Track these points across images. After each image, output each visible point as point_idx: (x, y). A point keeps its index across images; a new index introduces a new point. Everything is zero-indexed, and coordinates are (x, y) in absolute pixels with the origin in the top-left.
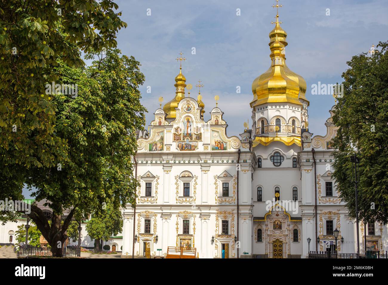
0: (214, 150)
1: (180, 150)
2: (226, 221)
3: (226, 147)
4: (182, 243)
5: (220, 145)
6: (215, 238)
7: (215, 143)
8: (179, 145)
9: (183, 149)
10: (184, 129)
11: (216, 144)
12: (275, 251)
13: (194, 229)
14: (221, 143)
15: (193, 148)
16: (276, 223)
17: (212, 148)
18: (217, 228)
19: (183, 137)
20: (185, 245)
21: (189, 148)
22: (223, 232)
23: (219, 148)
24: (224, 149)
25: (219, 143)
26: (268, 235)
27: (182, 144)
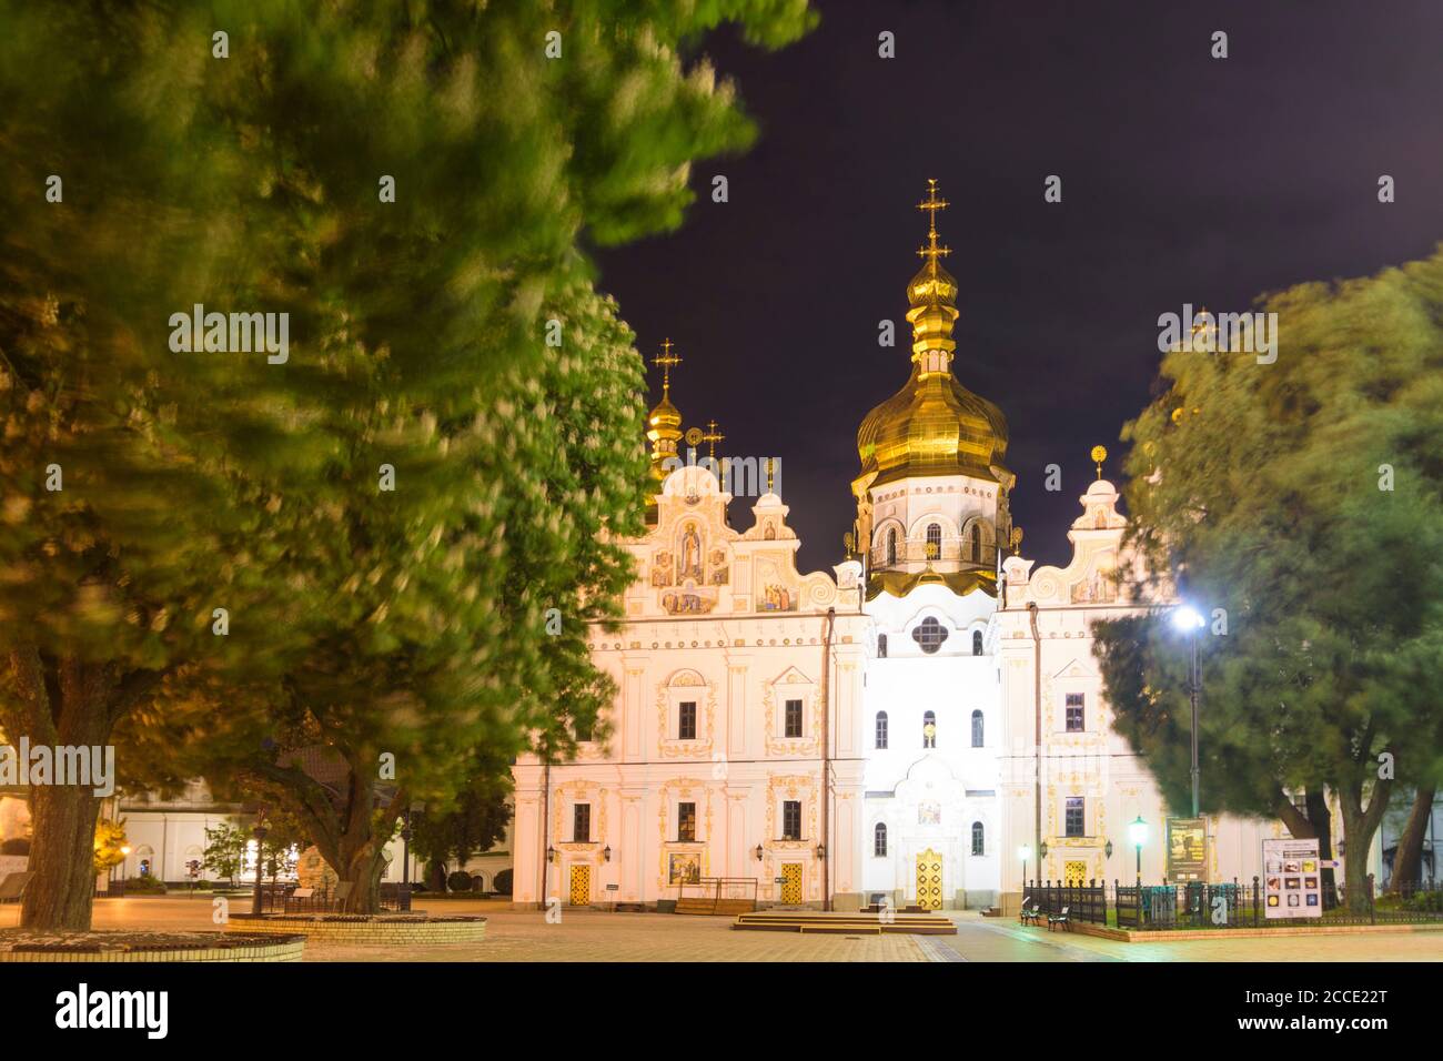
0: (763, 611)
1: (671, 614)
2: (796, 802)
3: (796, 601)
4: (677, 866)
5: (778, 598)
6: (764, 851)
7: (767, 591)
8: (668, 599)
9: (679, 609)
10: (680, 554)
11: (769, 595)
12: (923, 883)
13: (709, 826)
14: (781, 591)
15: (704, 607)
16: (926, 807)
17: (758, 606)
18: (771, 823)
19: (678, 578)
20: (683, 869)
21: (694, 607)
22: (787, 832)
23: (775, 606)
24: (790, 609)
25: (778, 591)
26: (903, 838)
27: (676, 598)
